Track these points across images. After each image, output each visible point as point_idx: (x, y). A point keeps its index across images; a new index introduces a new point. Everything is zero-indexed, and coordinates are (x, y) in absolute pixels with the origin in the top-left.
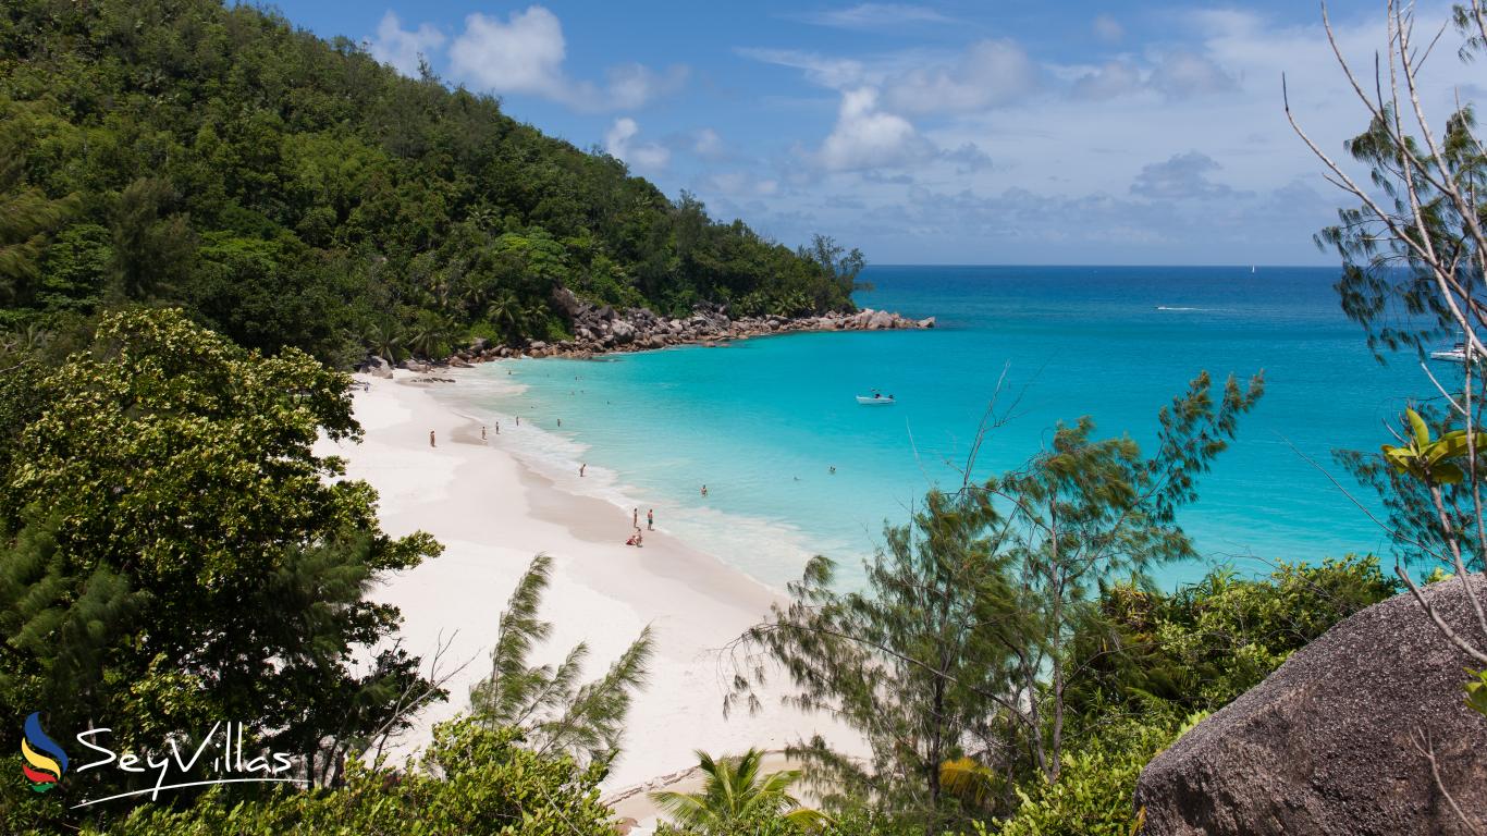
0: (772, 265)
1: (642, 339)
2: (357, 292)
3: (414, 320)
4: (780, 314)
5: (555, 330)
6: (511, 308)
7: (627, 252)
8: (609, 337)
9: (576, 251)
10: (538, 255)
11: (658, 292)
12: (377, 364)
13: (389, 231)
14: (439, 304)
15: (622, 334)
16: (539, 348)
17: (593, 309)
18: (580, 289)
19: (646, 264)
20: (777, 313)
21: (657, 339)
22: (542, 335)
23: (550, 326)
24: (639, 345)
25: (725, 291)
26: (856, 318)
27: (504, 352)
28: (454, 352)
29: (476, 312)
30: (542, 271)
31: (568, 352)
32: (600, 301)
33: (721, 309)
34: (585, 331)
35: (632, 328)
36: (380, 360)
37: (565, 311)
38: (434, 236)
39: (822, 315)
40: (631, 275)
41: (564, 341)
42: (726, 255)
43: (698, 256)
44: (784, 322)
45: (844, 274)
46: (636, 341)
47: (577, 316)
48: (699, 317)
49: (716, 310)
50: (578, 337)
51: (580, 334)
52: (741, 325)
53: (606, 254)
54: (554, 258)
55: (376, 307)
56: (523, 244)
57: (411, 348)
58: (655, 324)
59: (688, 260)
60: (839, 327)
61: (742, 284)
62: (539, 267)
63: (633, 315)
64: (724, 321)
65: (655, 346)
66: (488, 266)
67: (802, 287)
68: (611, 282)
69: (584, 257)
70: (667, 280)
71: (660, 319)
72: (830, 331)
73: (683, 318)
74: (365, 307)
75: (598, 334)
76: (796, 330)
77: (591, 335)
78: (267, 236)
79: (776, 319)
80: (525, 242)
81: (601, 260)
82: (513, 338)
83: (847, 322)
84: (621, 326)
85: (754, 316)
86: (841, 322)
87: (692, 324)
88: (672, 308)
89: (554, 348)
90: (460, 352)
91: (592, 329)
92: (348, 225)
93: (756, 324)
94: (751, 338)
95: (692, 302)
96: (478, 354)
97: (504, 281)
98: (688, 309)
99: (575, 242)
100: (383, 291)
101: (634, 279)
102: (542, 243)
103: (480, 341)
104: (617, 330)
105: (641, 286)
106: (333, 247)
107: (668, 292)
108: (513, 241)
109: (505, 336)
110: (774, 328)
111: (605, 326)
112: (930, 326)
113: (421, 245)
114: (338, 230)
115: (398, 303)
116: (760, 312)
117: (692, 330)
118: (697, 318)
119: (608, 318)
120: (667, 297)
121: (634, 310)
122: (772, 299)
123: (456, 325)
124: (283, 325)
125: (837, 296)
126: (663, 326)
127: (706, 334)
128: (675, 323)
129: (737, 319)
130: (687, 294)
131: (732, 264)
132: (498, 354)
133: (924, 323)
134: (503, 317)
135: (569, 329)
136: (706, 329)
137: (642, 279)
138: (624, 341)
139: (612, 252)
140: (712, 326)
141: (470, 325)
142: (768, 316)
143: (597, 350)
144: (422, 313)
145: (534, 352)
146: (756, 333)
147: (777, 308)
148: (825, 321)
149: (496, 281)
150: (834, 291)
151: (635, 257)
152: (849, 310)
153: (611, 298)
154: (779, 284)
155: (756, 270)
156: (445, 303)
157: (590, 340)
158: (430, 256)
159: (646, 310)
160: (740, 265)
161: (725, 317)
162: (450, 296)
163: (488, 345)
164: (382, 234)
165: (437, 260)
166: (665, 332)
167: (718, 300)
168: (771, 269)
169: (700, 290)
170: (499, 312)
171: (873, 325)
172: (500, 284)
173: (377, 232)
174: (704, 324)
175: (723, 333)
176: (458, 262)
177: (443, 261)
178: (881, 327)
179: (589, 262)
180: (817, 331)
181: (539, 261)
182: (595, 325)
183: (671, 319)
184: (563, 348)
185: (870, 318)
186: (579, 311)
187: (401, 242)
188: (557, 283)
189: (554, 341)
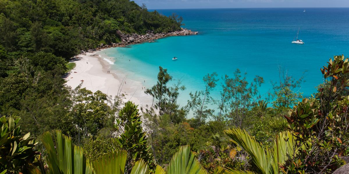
0: (163, 21)
1: (135, 41)
2: (77, 37)
3: (88, 41)
4: (165, 32)
5: (117, 40)
6: (108, 37)
7: (131, 21)
8: (129, 41)
9: (120, 22)
10: (113, 25)
11: (138, 30)
12: (83, 52)
13: (81, 21)
14: (93, 37)
15: (132, 40)
16: (114, 45)
17: (125, 35)
18: (122, 30)
19: (135, 24)
20: (164, 32)
21: (139, 41)
22: (115, 42)
23: (116, 40)
24: (135, 43)
25: (153, 28)
26: (181, 32)
27: (107, 46)
28: (97, 47)
29: (101, 38)
30: (114, 28)
31: (121, 46)
32: (126, 33)
33: (152, 32)
34: (124, 40)
35: (133, 39)
36: (83, 51)
37: (119, 36)
38: (90, 22)
39: (174, 32)
40: (133, 26)
41: (120, 43)
42: (153, 20)
43: (147, 21)
44: (166, 34)
45: (179, 22)
46: (134, 42)
47: (122, 37)
48: (147, 34)
49: (151, 32)
50: (122, 42)
51: (123, 41)
52: (156, 35)
53: (127, 22)
54: (116, 25)
55: (81, 39)
56: (109, 22)
57: (89, 47)
58: (138, 37)
59: (145, 22)
60: (178, 35)
61: (156, 26)
62: (113, 28)
63: (133, 35)
64: (153, 35)
65: (138, 42)
66: (102, 28)
67: (169, 26)
68: (128, 28)
69: (122, 23)
70: (140, 27)
71: (139, 36)
72: (176, 36)
73: (144, 35)
74: (79, 40)
75: (126, 40)
76: (169, 36)
77: (125, 41)
78: (57, 26)
79: (164, 33)
80: (110, 22)
81: (126, 23)
82: (109, 43)
83: (179, 33)
84: (131, 39)
85: (159, 33)
86: (178, 33)
87: (146, 36)
88: (142, 33)
89: (117, 44)
90: (98, 47)
91: (125, 40)
92: (72, 20)
93: (160, 35)
94: (159, 39)
95: (146, 31)
96: (102, 47)
97: (106, 31)
98: (145, 33)
99: (120, 20)
100: (82, 36)
101: (133, 27)
102: (113, 22)
103: (102, 44)
104: (130, 40)
105: (135, 28)
106: (70, 25)
107: (141, 29)
108: (107, 22)
109: (107, 43)
110: (164, 36)
111: (128, 39)
112: (197, 34)
113: (88, 24)
114: (70, 21)
115: (85, 38)
116: (160, 32)
117: (146, 38)
118: (147, 35)
119: (128, 37)
120: (140, 30)
121: (133, 34)
122: (163, 29)
123: (97, 41)
124: (66, 49)
125: (177, 27)
126: (140, 37)
127: (149, 38)
128: (142, 36)
129: (156, 34)
130: (145, 29)
131: (154, 22)
132: (106, 47)
133: (196, 33)
134: (107, 39)
135: (120, 40)
136: (149, 37)
137: (135, 27)
138: (132, 42)
139: (128, 21)
140: (150, 36)
141: (100, 41)
142: (162, 33)
143: (126, 44)
144: (90, 40)
145: (113, 46)
146: (160, 37)
147: (164, 31)
148: (174, 33)
149: (104, 31)
150: (176, 26)
151: (133, 22)
152: (180, 30)
153: (129, 32)
154: (165, 25)
155: (159, 23)
156: (94, 37)
157: (125, 42)
158: (91, 27)
159: (136, 34)
160: (156, 22)
161: (153, 34)
162: (95, 35)
163: (104, 45)
164: (80, 22)
165: (92, 27)
166: (140, 39)
167: (151, 30)
168: (163, 22)
169: (148, 28)
170: (106, 38)
171: (185, 34)
172: (105, 32)
173: (78, 21)
174: (149, 36)
175: (153, 38)
176: (96, 27)
177: (93, 28)
178: (186, 35)
179: (123, 24)
180: (173, 36)
181: (113, 26)
182: (125, 38)
183: (141, 36)
184: (120, 44)
185: (184, 32)
186: (122, 35)
187: (84, 24)
188: (117, 30)
189: (117, 43)
